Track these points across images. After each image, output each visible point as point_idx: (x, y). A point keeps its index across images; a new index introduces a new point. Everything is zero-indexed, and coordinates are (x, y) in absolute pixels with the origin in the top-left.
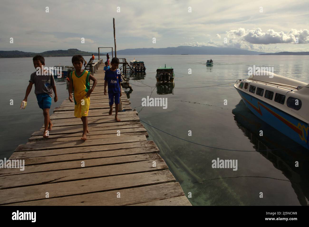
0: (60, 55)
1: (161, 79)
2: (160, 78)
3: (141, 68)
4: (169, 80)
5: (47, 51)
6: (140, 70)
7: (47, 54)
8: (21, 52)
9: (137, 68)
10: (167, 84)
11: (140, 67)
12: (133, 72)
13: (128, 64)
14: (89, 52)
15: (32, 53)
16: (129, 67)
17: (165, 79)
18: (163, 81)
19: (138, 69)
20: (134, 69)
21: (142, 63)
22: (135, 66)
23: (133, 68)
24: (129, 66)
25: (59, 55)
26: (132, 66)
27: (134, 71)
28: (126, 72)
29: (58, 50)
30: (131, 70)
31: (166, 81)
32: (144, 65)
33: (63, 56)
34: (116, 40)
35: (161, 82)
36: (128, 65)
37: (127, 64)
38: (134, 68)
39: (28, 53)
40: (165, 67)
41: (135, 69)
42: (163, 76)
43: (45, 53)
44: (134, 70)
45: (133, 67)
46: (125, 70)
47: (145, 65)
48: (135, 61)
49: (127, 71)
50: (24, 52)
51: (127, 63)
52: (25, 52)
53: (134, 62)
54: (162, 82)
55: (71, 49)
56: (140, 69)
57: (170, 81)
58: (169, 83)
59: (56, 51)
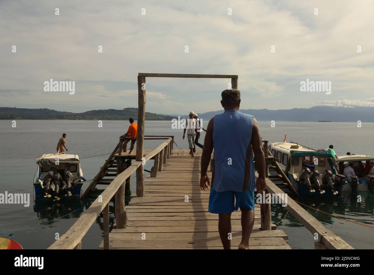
0: (111, 117)
5: (91, 110)
7: (90, 115)
8: (52, 110)
14: (157, 114)
15: (68, 113)
21: (325, 157)
25: (109, 117)
29: (108, 109)
33: (116, 120)
39: (62, 112)
43: (88, 114)
48: (292, 147)
50: (56, 111)
52: (59, 112)
55: (129, 108)
59: (105, 110)
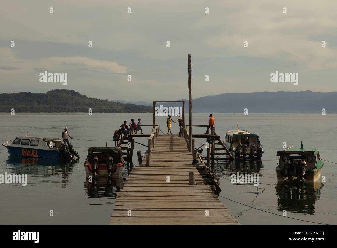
1: (286, 173)
2: (284, 171)
3: (251, 151)
4: (303, 176)
6: (247, 154)
9: (241, 151)
10: (298, 183)
11: (249, 148)
12: (231, 159)
13: (218, 138)
16: (221, 147)
17: (295, 172)
18: (290, 177)
19: (244, 153)
20: (234, 151)
21: (255, 138)
22: (237, 145)
23: (231, 149)
24: (220, 143)
26: (229, 145)
27: (234, 157)
28: (213, 159)
30: (227, 153)
31: (296, 178)
32: (259, 142)
34: (192, 94)
35: (285, 180)
36: (220, 141)
37: (216, 140)
38: (234, 149)
40: (302, 148)
41: (237, 152)
42: (291, 167)
44: (233, 155)
45: (231, 146)
46: (212, 154)
47: (261, 143)
48: (239, 133)
49: (215, 156)
51: (217, 136)
53: (234, 135)
54: (287, 178)
56: (248, 151)
57: (305, 177)
58: (303, 181)
